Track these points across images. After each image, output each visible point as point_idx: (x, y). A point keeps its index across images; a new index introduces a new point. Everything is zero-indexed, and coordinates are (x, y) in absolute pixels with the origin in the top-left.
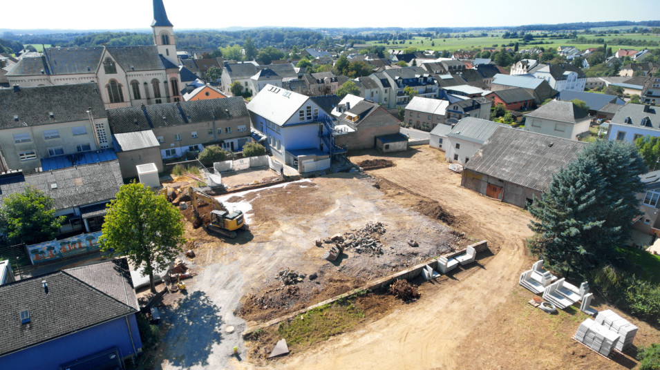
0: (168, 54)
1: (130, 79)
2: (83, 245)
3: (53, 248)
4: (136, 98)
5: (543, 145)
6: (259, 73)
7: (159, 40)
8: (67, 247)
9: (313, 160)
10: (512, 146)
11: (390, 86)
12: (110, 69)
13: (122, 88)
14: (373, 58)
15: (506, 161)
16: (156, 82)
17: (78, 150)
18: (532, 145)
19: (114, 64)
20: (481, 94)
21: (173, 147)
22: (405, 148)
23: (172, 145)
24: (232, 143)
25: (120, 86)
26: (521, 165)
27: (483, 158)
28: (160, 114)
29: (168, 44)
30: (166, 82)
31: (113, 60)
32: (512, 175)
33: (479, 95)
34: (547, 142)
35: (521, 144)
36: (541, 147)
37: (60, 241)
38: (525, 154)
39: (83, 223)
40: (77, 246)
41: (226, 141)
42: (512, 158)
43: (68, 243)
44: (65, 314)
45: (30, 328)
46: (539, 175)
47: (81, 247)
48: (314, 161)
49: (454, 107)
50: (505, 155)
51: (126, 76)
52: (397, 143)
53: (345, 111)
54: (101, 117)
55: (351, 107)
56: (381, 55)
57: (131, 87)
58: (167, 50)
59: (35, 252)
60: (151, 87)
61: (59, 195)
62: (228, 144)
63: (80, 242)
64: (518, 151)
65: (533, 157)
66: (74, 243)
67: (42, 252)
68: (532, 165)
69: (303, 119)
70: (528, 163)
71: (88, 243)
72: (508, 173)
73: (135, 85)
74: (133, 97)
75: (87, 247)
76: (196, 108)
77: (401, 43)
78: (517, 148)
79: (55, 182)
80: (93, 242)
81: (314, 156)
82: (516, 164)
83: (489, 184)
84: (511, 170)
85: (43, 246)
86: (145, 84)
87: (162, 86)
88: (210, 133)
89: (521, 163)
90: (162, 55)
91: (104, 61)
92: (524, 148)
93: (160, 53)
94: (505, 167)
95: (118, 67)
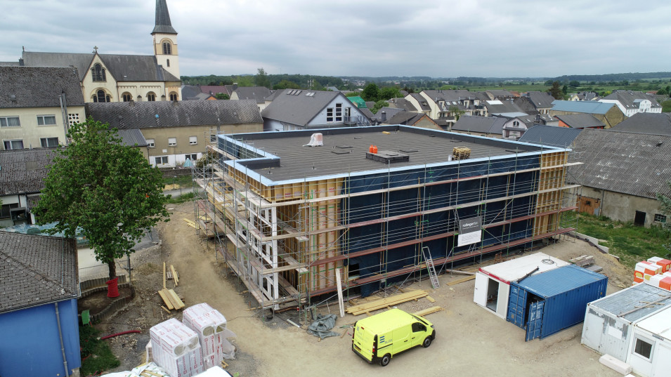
0: (168, 65)
1: (122, 91)
5: (649, 145)
7: (160, 50)
10: (606, 149)
11: (430, 108)
15: (600, 167)
18: (633, 146)
19: (104, 70)
21: (165, 154)
25: (108, 96)
26: (623, 170)
28: (153, 112)
29: (169, 53)
30: (164, 96)
31: (104, 66)
32: (612, 182)
34: (653, 142)
35: (618, 146)
36: (647, 148)
38: (625, 157)
42: (609, 164)
46: (652, 180)
49: (514, 123)
50: (598, 160)
51: (117, 87)
54: (75, 105)
58: (168, 60)
60: (145, 100)
64: (615, 154)
65: (638, 160)
68: (638, 170)
69: (331, 119)
70: (633, 167)
72: (606, 181)
73: (127, 97)
78: (614, 150)
82: (615, 170)
83: (580, 197)
84: (610, 177)
86: (140, 97)
89: (621, 167)
90: (161, 66)
91: (92, 66)
92: (623, 151)
93: (159, 63)
94: (600, 173)
95: (108, 75)
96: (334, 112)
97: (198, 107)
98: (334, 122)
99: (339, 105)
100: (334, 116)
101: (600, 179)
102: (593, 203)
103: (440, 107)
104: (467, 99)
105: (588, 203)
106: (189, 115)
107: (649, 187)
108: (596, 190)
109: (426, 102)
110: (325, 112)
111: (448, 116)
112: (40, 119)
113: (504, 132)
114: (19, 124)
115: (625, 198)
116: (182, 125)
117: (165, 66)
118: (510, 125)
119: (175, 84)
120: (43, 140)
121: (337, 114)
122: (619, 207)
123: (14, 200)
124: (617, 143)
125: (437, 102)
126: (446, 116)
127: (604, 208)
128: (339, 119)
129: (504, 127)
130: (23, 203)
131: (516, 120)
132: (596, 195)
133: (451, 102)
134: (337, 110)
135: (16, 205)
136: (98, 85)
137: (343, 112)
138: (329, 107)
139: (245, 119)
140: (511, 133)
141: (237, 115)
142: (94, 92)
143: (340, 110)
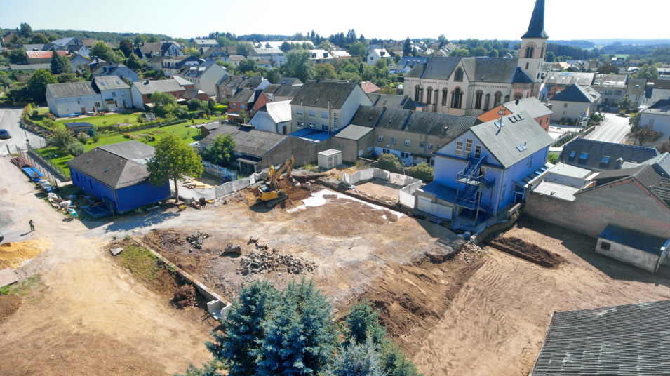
0: (527, 68)
1: (477, 89)
7: (523, 52)
9: (430, 200)
12: (459, 78)
13: (464, 96)
16: (499, 95)
23: (388, 146)
25: (462, 94)
29: (531, 57)
48: (432, 202)
57: (475, 96)
58: (528, 64)
81: (434, 196)
88: (421, 145)
90: (520, 68)
91: (456, 69)
93: (518, 66)
136: (458, 84)
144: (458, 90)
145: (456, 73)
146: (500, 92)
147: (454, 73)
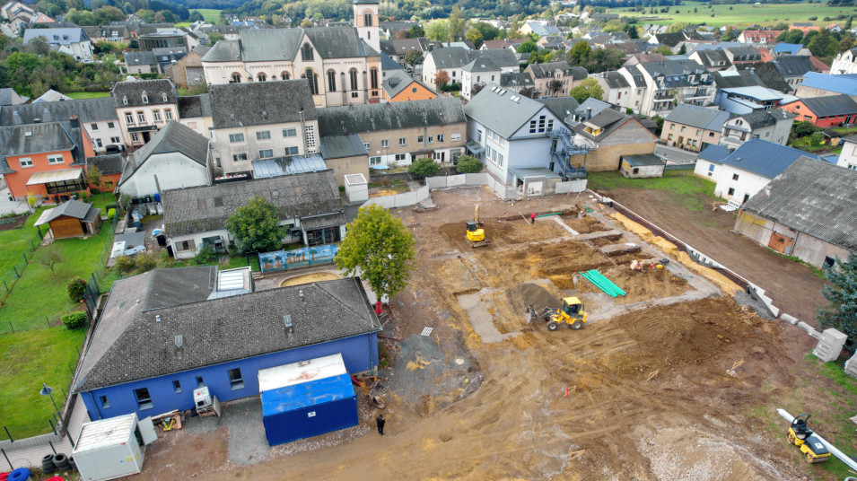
0: (369, 38)
1: (327, 67)
2: (306, 258)
3: (281, 258)
4: (331, 90)
6: (473, 62)
7: (362, 21)
8: (292, 259)
10: (816, 185)
11: (646, 85)
12: (307, 55)
13: (318, 79)
14: (622, 39)
15: (804, 205)
16: (353, 73)
17: (287, 154)
18: (846, 187)
19: (312, 49)
20: (779, 100)
22: (660, 173)
24: (443, 154)
25: (316, 76)
26: (826, 212)
27: (771, 197)
28: (368, 115)
29: (370, 25)
30: (365, 72)
31: (312, 45)
32: (809, 224)
33: (777, 103)
35: (831, 183)
37: (287, 252)
38: (833, 197)
39: (302, 236)
40: (301, 258)
41: (437, 152)
42: (814, 202)
43: (294, 254)
44: (319, 324)
45: (293, 332)
46: (851, 228)
47: (304, 260)
49: (737, 121)
50: (803, 197)
51: (323, 64)
52: (650, 167)
53: (583, 119)
54: (311, 119)
55: (593, 115)
56: (634, 34)
57: (327, 77)
58: (369, 33)
59: (265, 260)
60: (348, 77)
61: (281, 204)
62: (439, 154)
63: (304, 254)
64: (824, 192)
65: (845, 202)
66: (299, 255)
67: (271, 261)
68: (841, 214)
69: (533, 131)
70: (838, 210)
71: (311, 256)
72: (804, 221)
73: (331, 75)
74: (328, 89)
75: (309, 261)
76: (406, 111)
77: (663, 11)
78: (823, 188)
79: (276, 190)
80: (315, 255)
82: (818, 210)
83: (774, 233)
84: (810, 218)
85: (271, 256)
86: (343, 74)
87: (360, 77)
89: (825, 209)
90: (362, 39)
91: (302, 46)
92: (833, 190)
93: (360, 36)
94: (801, 212)
95: (316, 54)
96: (538, 124)
97: (407, 109)
98: (537, 133)
99: (543, 117)
100: (537, 128)
101: (799, 218)
102: (786, 241)
103: (658, 83)
104: (693, 73)
105: (782, 240)
106: (400, 118)
107: (845, 235)
108: (792, 229)
109: (643, 77)
110: (529, 124)
111: (667, 94)
112: (284, 132)
113: (723, 130)
114: (269, 137)
115: (819, 242)
116: (395, 127)
117: (366, 39)
118: (732, 123)
119: (376, 58)
120: (287, 149)
121: (540, 126)
122: (811, 250)
123: (291, 222)
124: (831, 180)
125: (655, 79)
126: (664, 94)
127: (796, 247)
128: (542, 130)
129: (725, 125)
130: (298, 224)
131: (741, 119)
132: (791, 234)
133: (672, 78)
134: (541, 122)
135: (292, 226)
136: (308, 64)
137: (546, 124)
138: (533, 119)
139: (450, 120)
140: (731, 132)
141: (443, 116)
142: (304, 72)
143: (543, 122)
144: (309, 71)
145: (302, 50)
146: (354, 68)
147: (300, 52)
